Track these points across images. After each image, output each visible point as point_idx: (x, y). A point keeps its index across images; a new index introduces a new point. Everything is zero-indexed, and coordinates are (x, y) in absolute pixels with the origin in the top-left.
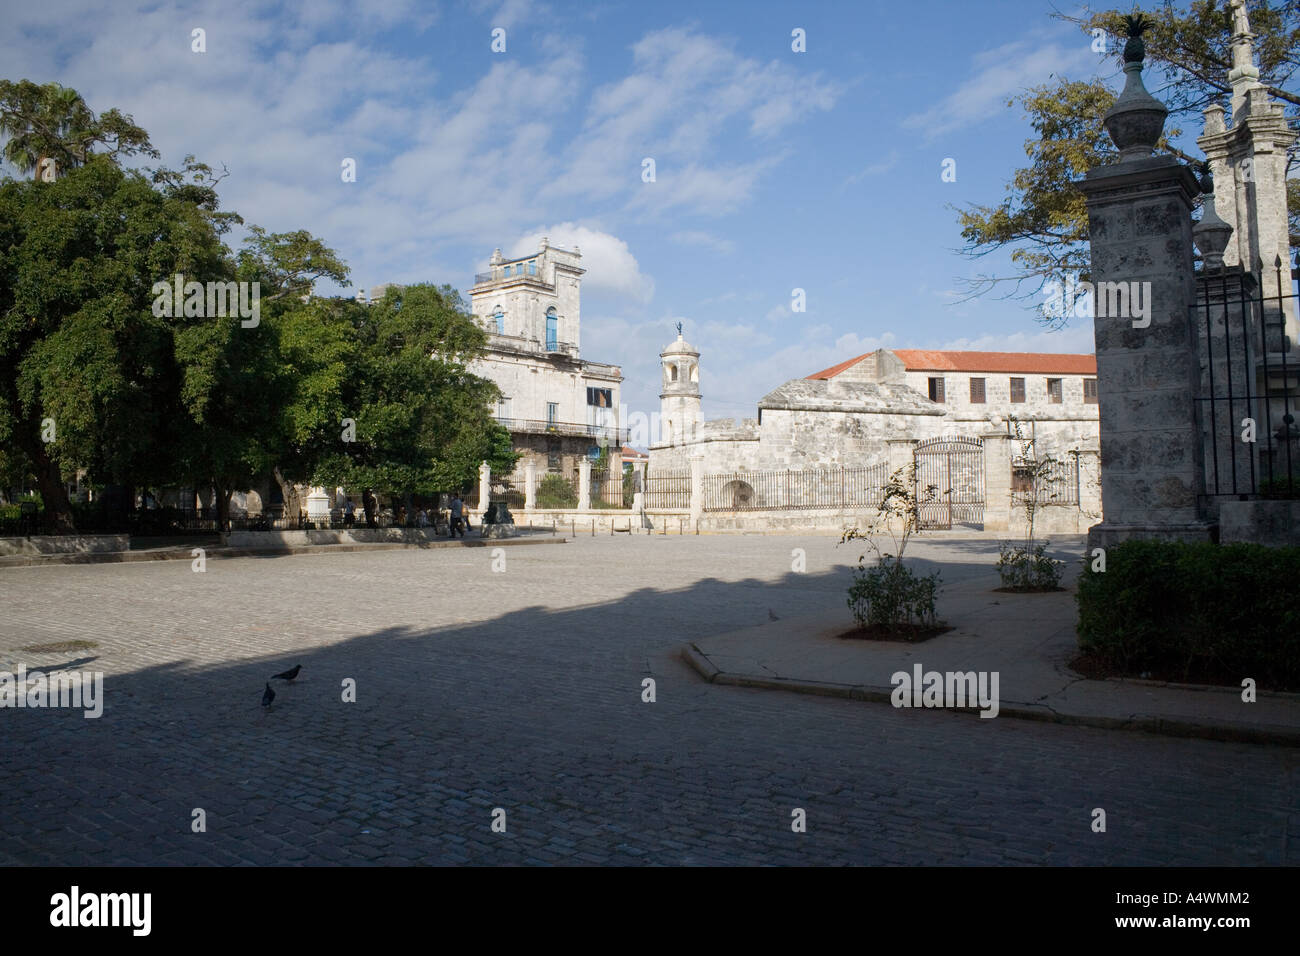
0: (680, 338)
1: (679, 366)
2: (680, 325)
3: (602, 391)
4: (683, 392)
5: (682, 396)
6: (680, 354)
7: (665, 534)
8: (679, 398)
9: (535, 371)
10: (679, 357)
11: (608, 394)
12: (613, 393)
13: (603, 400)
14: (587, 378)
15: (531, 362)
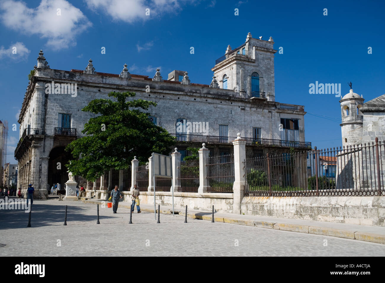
0: (351, 91)
1: (350, 106)
2: (351, 83)
3: (292, 120)
4: (353, 122)
5: (353, 124)
6: (351, 99)
7: (360, 225)
8: (351, 125)
9: (244, 109)
10: (350, 101)
11: (296, 122)
12: (299, 121)
13: (292, 124)
14: (280, 113)
15: (240, 104)
